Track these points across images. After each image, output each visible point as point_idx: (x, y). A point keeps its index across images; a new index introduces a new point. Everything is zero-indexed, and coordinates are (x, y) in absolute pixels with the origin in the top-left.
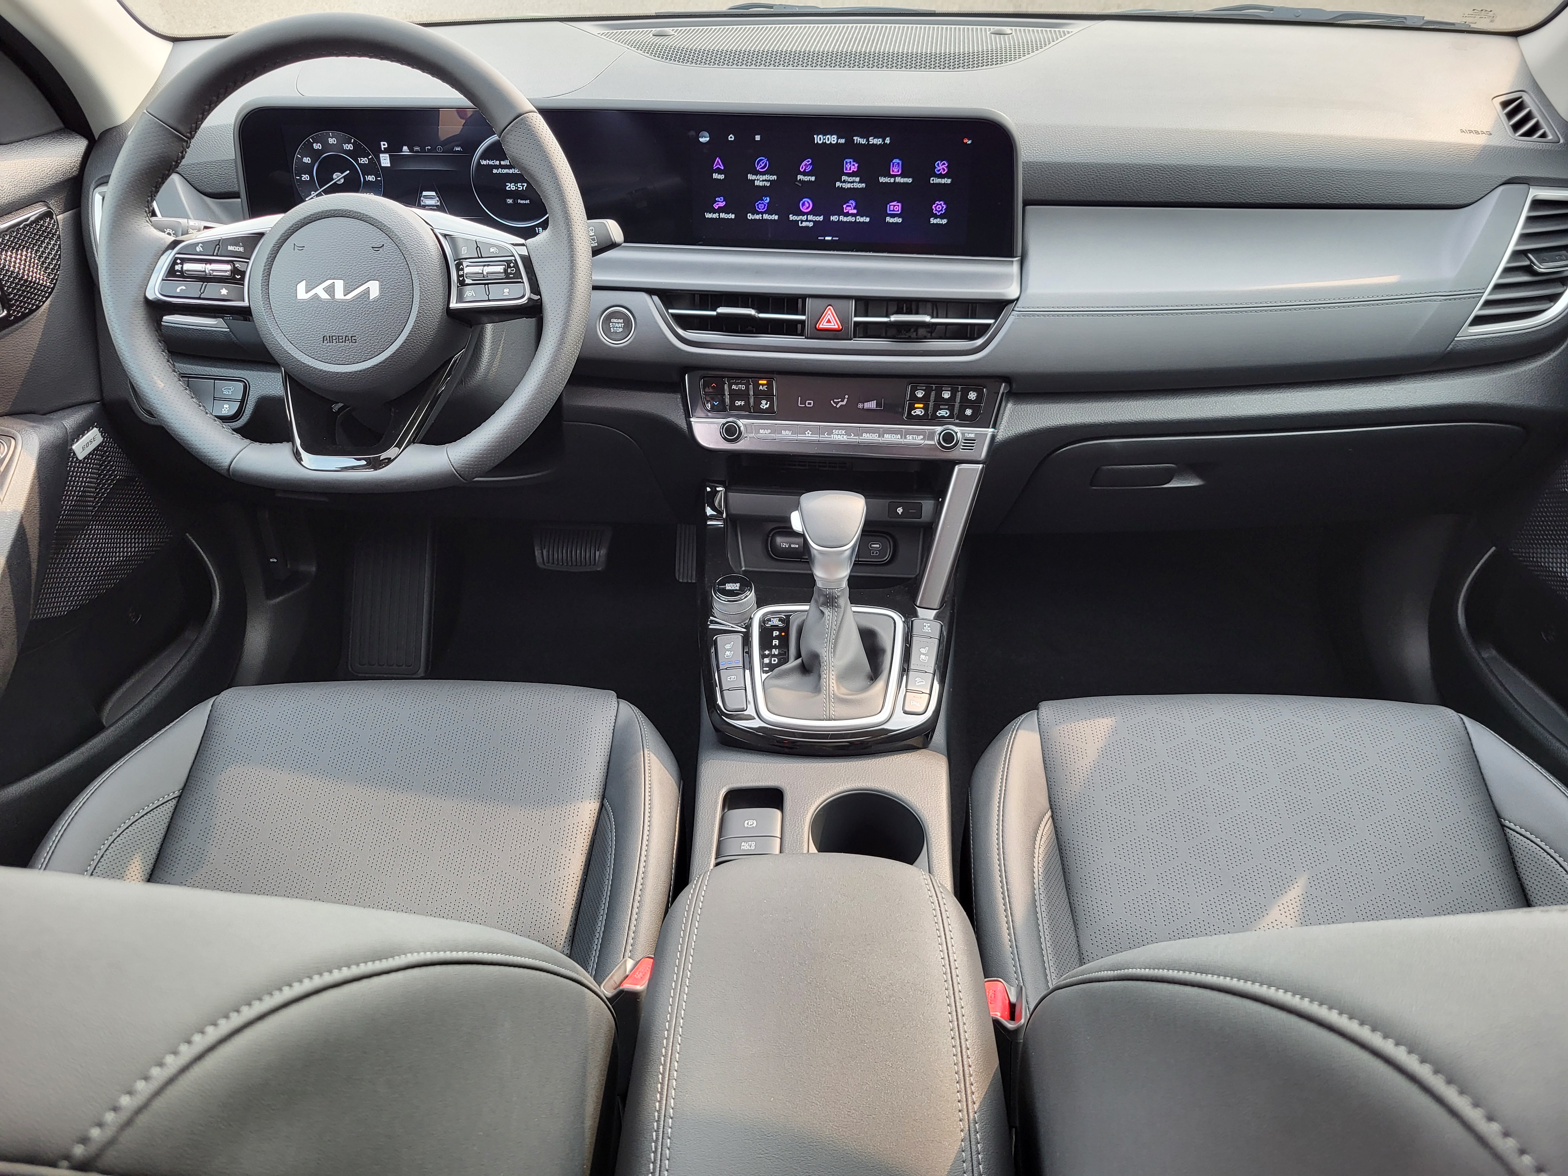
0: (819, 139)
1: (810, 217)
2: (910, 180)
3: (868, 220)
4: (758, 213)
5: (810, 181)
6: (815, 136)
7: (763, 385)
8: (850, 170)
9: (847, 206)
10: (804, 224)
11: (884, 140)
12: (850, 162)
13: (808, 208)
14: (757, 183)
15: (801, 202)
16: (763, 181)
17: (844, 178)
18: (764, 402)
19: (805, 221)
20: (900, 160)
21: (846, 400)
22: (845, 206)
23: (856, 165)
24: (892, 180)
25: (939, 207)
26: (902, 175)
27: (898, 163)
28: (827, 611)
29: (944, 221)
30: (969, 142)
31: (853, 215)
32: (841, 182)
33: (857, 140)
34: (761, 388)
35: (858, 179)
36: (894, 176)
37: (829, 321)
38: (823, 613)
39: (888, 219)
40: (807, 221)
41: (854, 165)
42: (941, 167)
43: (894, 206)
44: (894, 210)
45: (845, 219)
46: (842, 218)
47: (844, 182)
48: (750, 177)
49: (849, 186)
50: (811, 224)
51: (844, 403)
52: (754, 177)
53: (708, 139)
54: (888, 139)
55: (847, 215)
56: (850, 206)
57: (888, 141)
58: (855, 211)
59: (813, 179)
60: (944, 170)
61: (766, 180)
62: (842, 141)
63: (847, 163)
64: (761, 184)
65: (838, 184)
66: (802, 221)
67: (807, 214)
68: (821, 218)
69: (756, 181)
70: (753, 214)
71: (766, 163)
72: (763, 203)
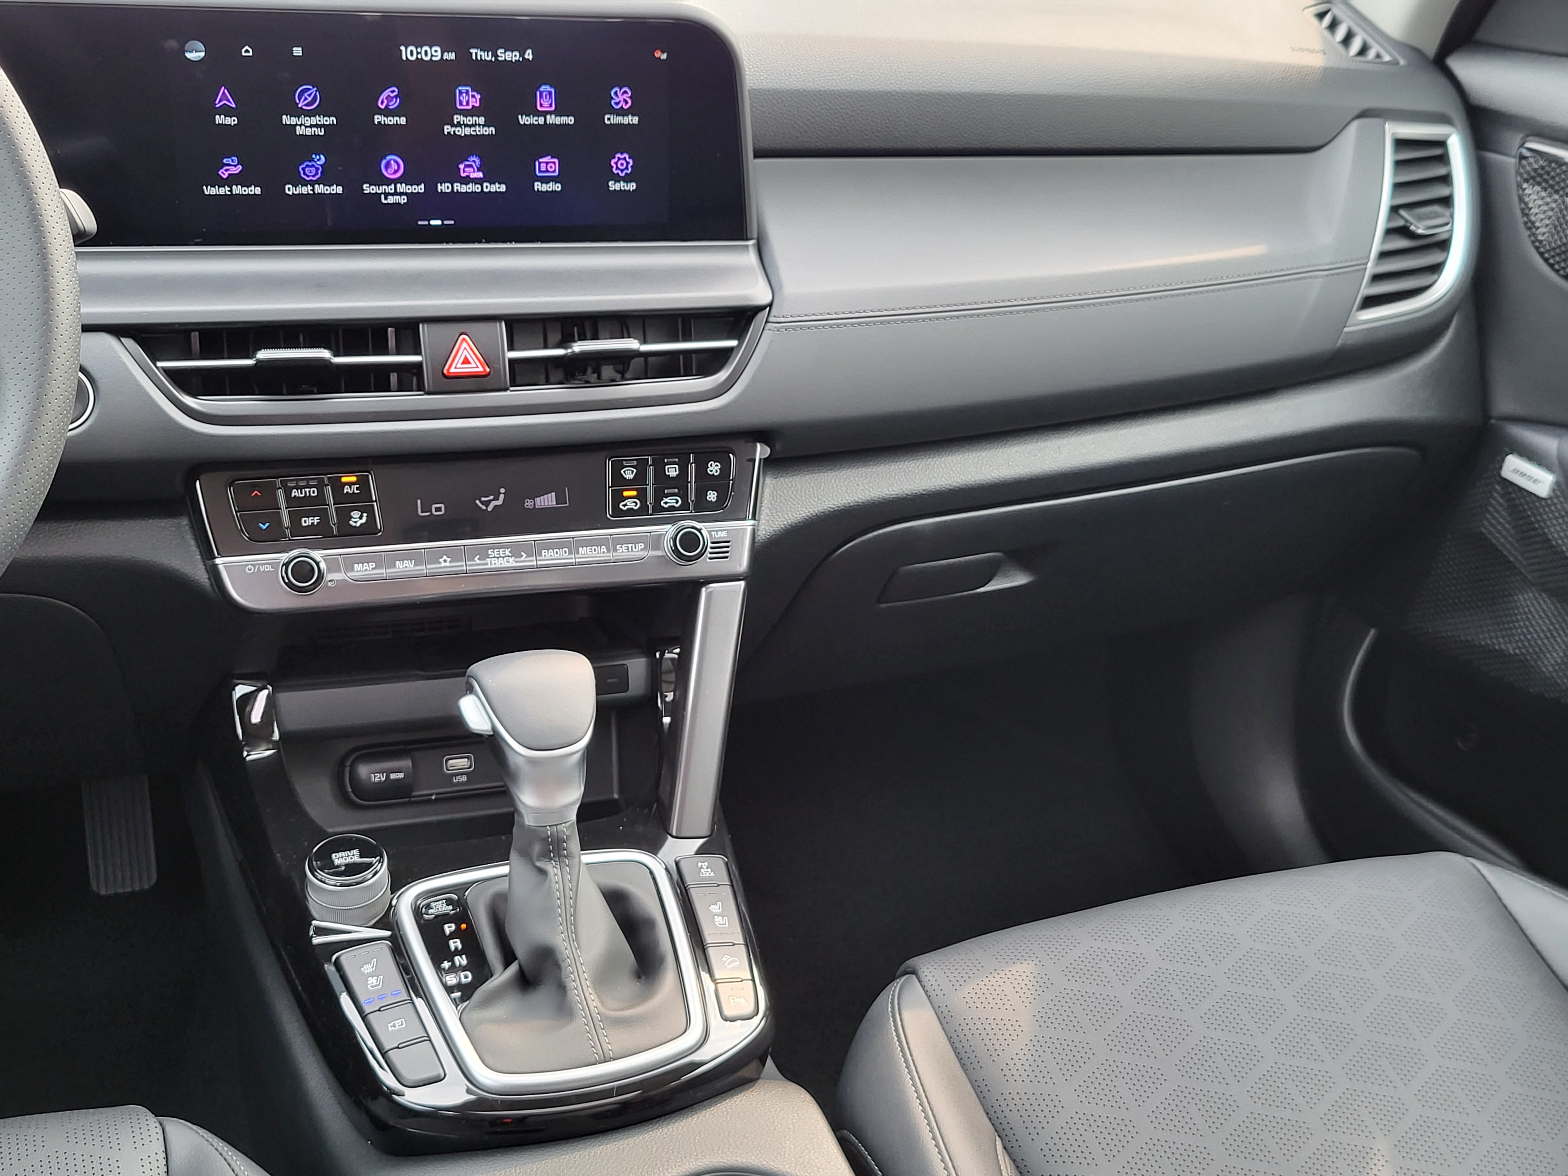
0: (409, 53)
1: (401, 188)
2: (571, 120)
3: (503, 188)
4: (305, 183)
5: (397, 125)
6: (402, 48)
7: (350, 484)
8: (468, 104)
9: (466, 166)
10: (391, 200)
11: (522, 55)
12: (467, 92)
13: (396, 172)
14: (299, 131)
15: (384, 162)
16: (311, 126)
17: (457, 118)
18: (356, 514)
19: (392, 195)
20: (551, 86)
21: (502, 496)
22: (461, 166)
23: (478, 97)
24: (541, 120)
25: (622, 162)
26: (558, 113)
27: (550, 93)
28: (551, 868)
29: (632, 186)
30: (664, 56)
31: (476, 181)
32: (453, 125)
33: (477, 53)
34: (347, 489)
35: (482, 120)
36: (544, 114)
37: (466, 361)
38: (542, 872)
39: (538, 186)
40: (396, 193)
41: (473, 96)
42: (621, 97)
43: (547, 163)
44: (547, 171)
45: (464, 189)
46: (457, 187)
47: (459, 124)
48: (286, 120)
49: (467, 131)
50: (403, 200)
51: (500, 502)
52: (294, 121)
53: (203, 54)
54: (529, 51)
55: (466, 180)
56: (471, 166)
57: (529, 55)
58: (480, 175)
59: (403, 121)
60: (626, 102)
61: (316, 126)
62: (451, 56)
63: (461, 93)
64: (308, 132)
65: (447, 129)
66: (387, 195)
67: (395, 182)
68: (421, 188)
69: (298, 127)
70: (295, 186)
71: (315, 95)
72: (313, 166)
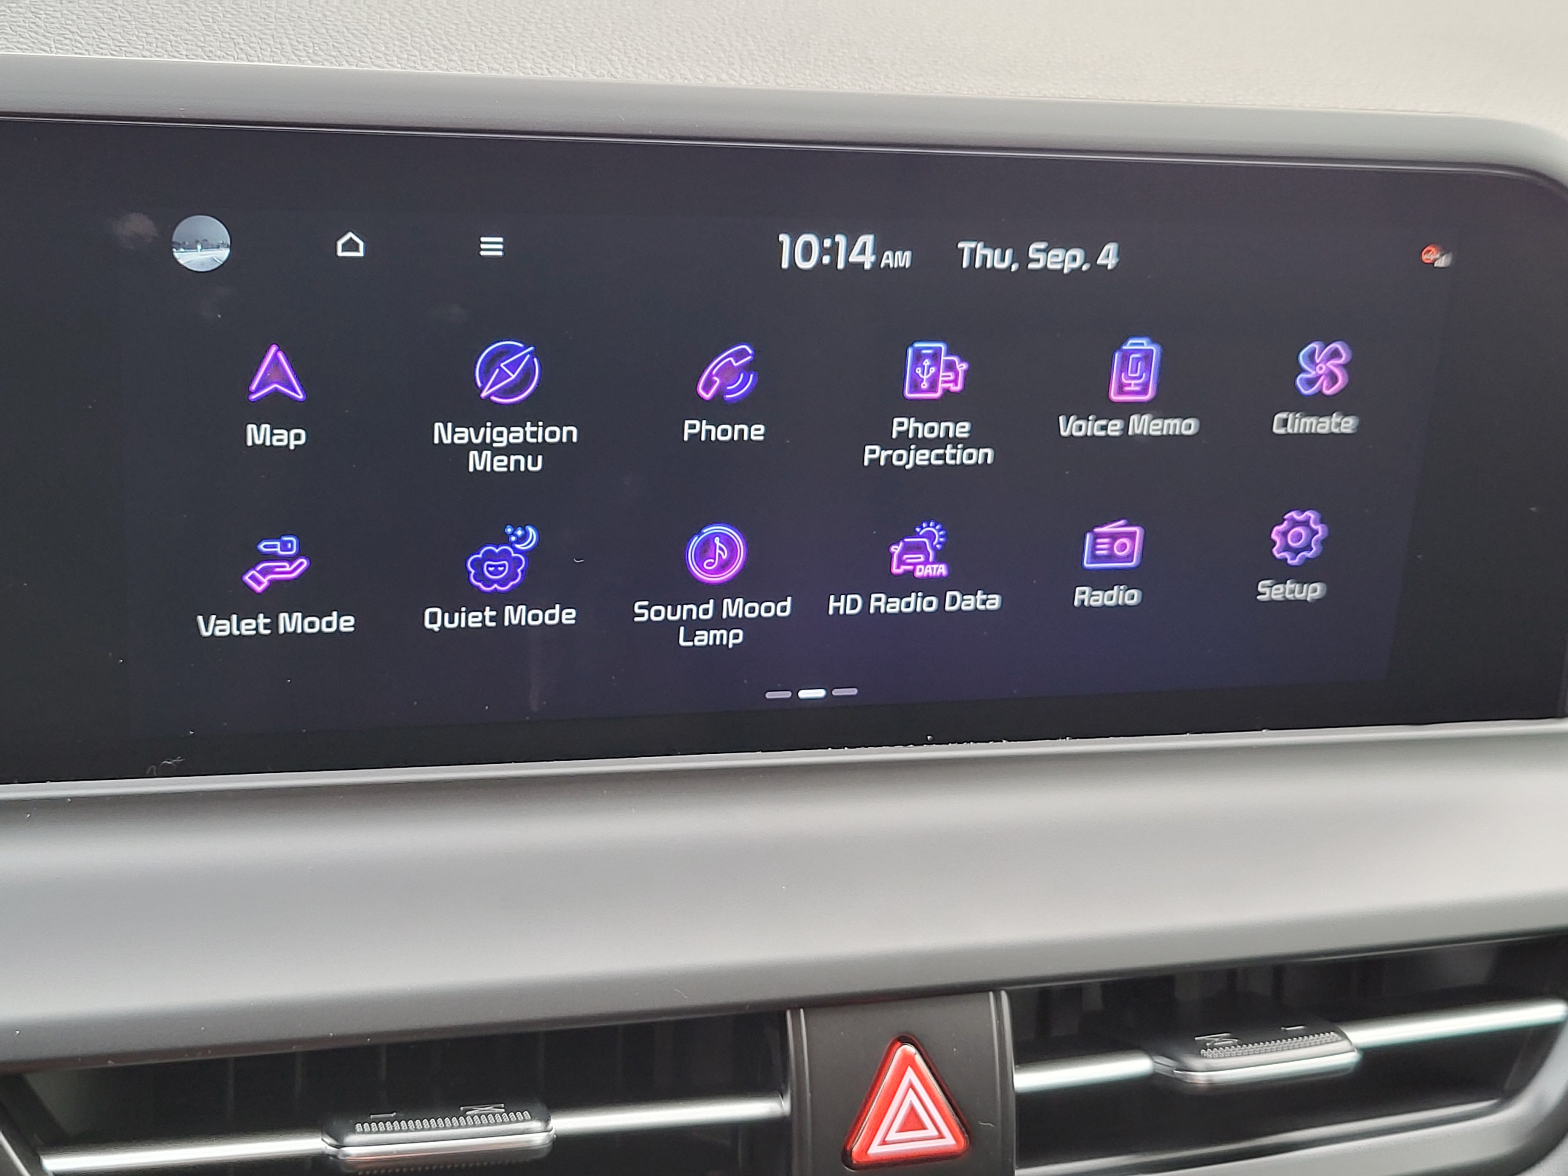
0: (798, 251)
1: (732, 608)
2: (1188, 427)
3: (995, 602)
4: (478, 601)
5: (742, 445)
6: (784, 238)
8: (933, 387)
9: (908, 549)
10: (703, 638)
11: (1091, 256)
12: (935, 357)
13: (724, 566)
14: (477, 462)
15: (696, 541)
16: (510, 450)
17: (902, 425)
19: (707, 626)
20: (1154, 341)
22: (896, 549)
23: (962, 367)
24: (1115, 428)
25: (1299, 531)
26: (1160, 407)
27: (1148, 355)
29: (1314, 591)
30: (1442, 262)
31: (931, 586)
32: (888, 443)
33: (974, 252)
35: (962, 429)
36: (1125, 411)
39: (1084, 596)
40: (718, 622)
41: (950, 366)
42: (1323, 366)
43: (1114, 537)
44: (1111, 557)
45: (896, 606)
46: (879, 602)
47: (904, 441)
48: (443, 433)
49: (922, 457)
50: (734, 638)
52: (464, 435)
53: (224, 254)
54: (1111, 248)
55: (904, 585)
56: (919, 548)
57: (1109, 256)
58: (942, 569)
59: (757, 432)
60: (1333, 379)
61: (524, 449)
62: (902, 259)
63: (919, 357)
64: (500, 464)
65: (873, 453)
66: (693, 626)
67: (719, 592)
68: (783, 608)
69: (473, 454)
70: (451, 609)
71: (530, 368)
72: (505, 554)
